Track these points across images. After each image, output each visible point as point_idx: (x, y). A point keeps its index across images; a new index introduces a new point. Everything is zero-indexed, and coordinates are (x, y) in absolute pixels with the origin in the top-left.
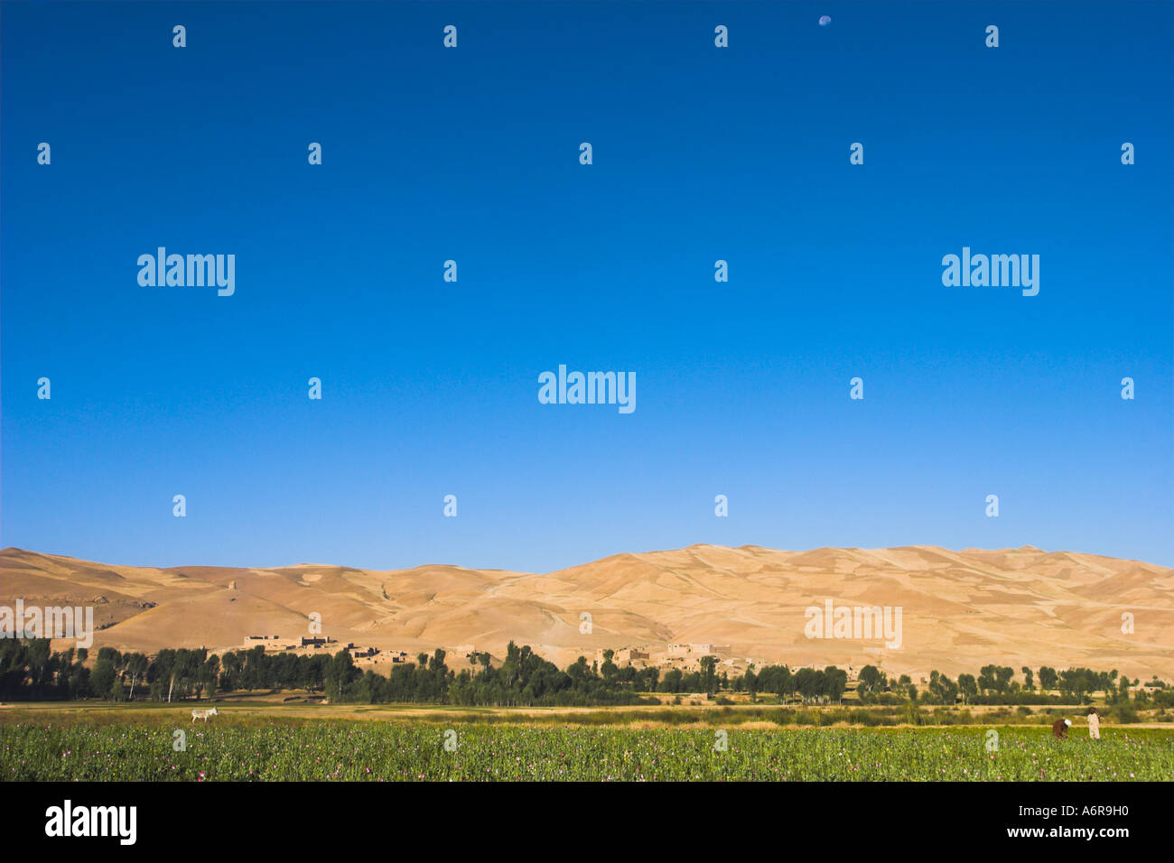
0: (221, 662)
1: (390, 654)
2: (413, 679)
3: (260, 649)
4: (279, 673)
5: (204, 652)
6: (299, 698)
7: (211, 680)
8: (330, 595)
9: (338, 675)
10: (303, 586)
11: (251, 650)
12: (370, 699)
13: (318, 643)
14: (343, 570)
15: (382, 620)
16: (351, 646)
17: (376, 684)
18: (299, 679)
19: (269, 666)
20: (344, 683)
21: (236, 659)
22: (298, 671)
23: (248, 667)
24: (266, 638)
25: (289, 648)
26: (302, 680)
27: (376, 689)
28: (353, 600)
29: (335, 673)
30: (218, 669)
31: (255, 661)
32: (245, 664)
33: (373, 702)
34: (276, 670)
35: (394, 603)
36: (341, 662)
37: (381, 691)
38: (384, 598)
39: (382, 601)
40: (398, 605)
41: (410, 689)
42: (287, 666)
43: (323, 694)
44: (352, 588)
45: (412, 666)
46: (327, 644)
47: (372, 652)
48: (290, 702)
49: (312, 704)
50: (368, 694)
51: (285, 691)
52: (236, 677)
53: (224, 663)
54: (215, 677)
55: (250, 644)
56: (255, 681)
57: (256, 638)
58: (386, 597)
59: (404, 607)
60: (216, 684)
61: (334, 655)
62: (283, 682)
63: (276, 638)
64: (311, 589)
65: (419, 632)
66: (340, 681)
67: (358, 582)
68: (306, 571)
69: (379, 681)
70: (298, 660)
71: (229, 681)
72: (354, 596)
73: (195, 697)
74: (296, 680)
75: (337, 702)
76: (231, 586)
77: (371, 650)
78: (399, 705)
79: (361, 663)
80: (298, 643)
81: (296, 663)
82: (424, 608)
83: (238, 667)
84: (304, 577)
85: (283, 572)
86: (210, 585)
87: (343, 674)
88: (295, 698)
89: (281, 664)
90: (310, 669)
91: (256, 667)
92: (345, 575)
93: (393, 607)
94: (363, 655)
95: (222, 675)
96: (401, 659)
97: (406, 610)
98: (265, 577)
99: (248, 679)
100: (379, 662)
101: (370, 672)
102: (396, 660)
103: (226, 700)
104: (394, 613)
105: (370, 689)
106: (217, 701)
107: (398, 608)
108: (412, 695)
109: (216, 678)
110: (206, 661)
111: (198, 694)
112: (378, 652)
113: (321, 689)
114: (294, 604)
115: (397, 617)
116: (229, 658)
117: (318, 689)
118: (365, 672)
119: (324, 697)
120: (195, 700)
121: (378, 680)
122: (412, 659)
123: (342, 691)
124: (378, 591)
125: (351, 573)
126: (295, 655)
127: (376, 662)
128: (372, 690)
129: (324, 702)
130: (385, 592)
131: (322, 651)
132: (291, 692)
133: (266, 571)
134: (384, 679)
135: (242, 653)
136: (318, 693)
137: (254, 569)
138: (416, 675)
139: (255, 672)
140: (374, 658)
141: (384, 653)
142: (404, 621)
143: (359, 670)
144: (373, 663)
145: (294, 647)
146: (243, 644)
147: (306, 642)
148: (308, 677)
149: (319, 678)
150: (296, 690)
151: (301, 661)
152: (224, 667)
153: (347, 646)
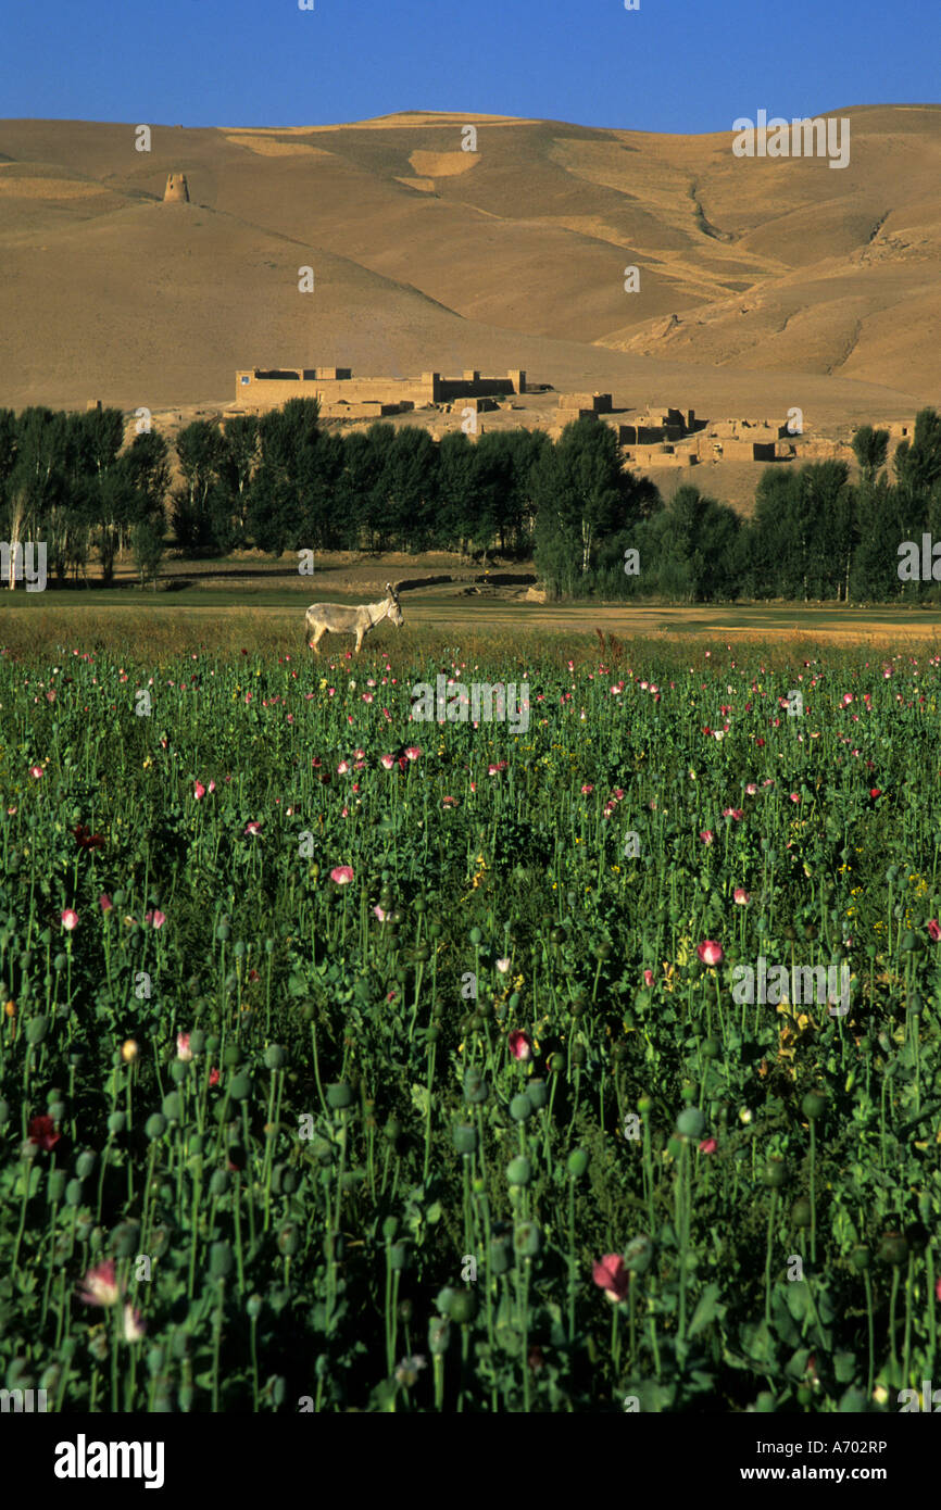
0: (173, 455)
1: (742, 432)
2: (840, 522)
3: (304, 410)
4: (373, 495)
5: (112, 422)
6: (446, 580)
7: (142, 518)
8: (511, 224)
9: (578, 502)
10: (415, 193)
11: (274, 417)
12: (693, 585)
13: (488, 393)
14: (552, 132)
15: (698, 314)
16: (604, 404)
17: (711, 535)
18: (441, 514)
19: (336, 473)
20: (600, 533)
21: (224, 445)
22: (435, 489)
23: (266, 474)
24: (310, 375)
25: (389, 410)
26: (452, 520)
27: (713, 555)
28: (591, 240)
29: (569, 495)
30: (163, 478)
31: (288, 451)
32: (254, 464)
33: (704, 596)
34: (363, 483)
35: (737, 252)
36: (584, 457)
37: (729, 560)
38: (700, 236)
39: (693, 244)
40: (749, 259)
41: (830, 552)
42: (398, 473)
43: (527, 568)
44: (587, 200)
45: (839, 472)
46: (519, 398)
47: (678, 427)
48: (417, 592)
49: (492, 601)
50: (684, 570)
51: (396, 556)
52: (229, 506)
53: (184, 457)
54: (152, 505)
55: (260, 398)
56: (293, 521)
57: (274, 375)
58: (706, 229)
59: (767, 263)
60: (161, 530)
61: (556, 434)
62: (386, 529)
63: (343, 374)
64: (440, 202)
65: (833, 357)
66: (585, 526)
67: (606, 179)
68: (420, 138)
69: (722, 525)
70: (435, 451)
71: (205, 525)
72: (593, 226)
73: (95, 571)
74: (430, 519)
75: (577, 595)
76: (171, 194)
77: (674, 417)
78: (793, 607)
79: (643, 461)
80: (421, 392)
81: (428, 462)
82: (850, 268)
83: (232, 473)
84: (417, 159)
85: (339, 143)
86: (94, 190)
87: (593, 500)
88: (433, 582)
89: (377, 465)
90: (479, 484)
91: (293, 475)
92: (560, 151)
93: (736, 268)
94: (648, 436)
95: (181, 499)
96: (781, 449)
97: (780, 278)
98: (280, 161)
99: (265, 516)
100: (704, 457)
101: (689, 494)
102: (764, 452)
103: (204, 583)
104: (741, 288)
105: (690, 552)
106: (175, 587)
107: (748, 269)
108: (839, 575)
109: (161, 508)
110: (120, 453)
111: (107, 558)
112: (698, 425)
113: (522, 552)
114: (386, 259)
115: (754, 299)
116: (201, 443)
117: (505, 553)
118: (667, 494)
119: (530, 580)
120: (95, 585)
121: (713, 521)
122: (822, 448)
123: (593, 562)
124: (674, 207)
125: (580, 144)
126: (423, 435)
127: (694, 460)
128: (699, 557)
129: (533, 594)
130: (701, 213)
131: (508, 418)
132: (416, 559)
133: (280, 139)
134: (735, 521)
135: (244, 426)
136: (508, 568)
137: (239, 136)
138: (852, 505)
139: (291, 494)
140: (685, 448)
141: (721, 427)
142: (779, 316)
143: (647, 489)
144: (684, 462)
145: (406, 407)
146: (233, 398)
147: (446, 392)
148: (474, 509)
149: (507, 513)
150: (431, 553)
151: (446, 455)
152: (187, 472)
153: (589, 405)
